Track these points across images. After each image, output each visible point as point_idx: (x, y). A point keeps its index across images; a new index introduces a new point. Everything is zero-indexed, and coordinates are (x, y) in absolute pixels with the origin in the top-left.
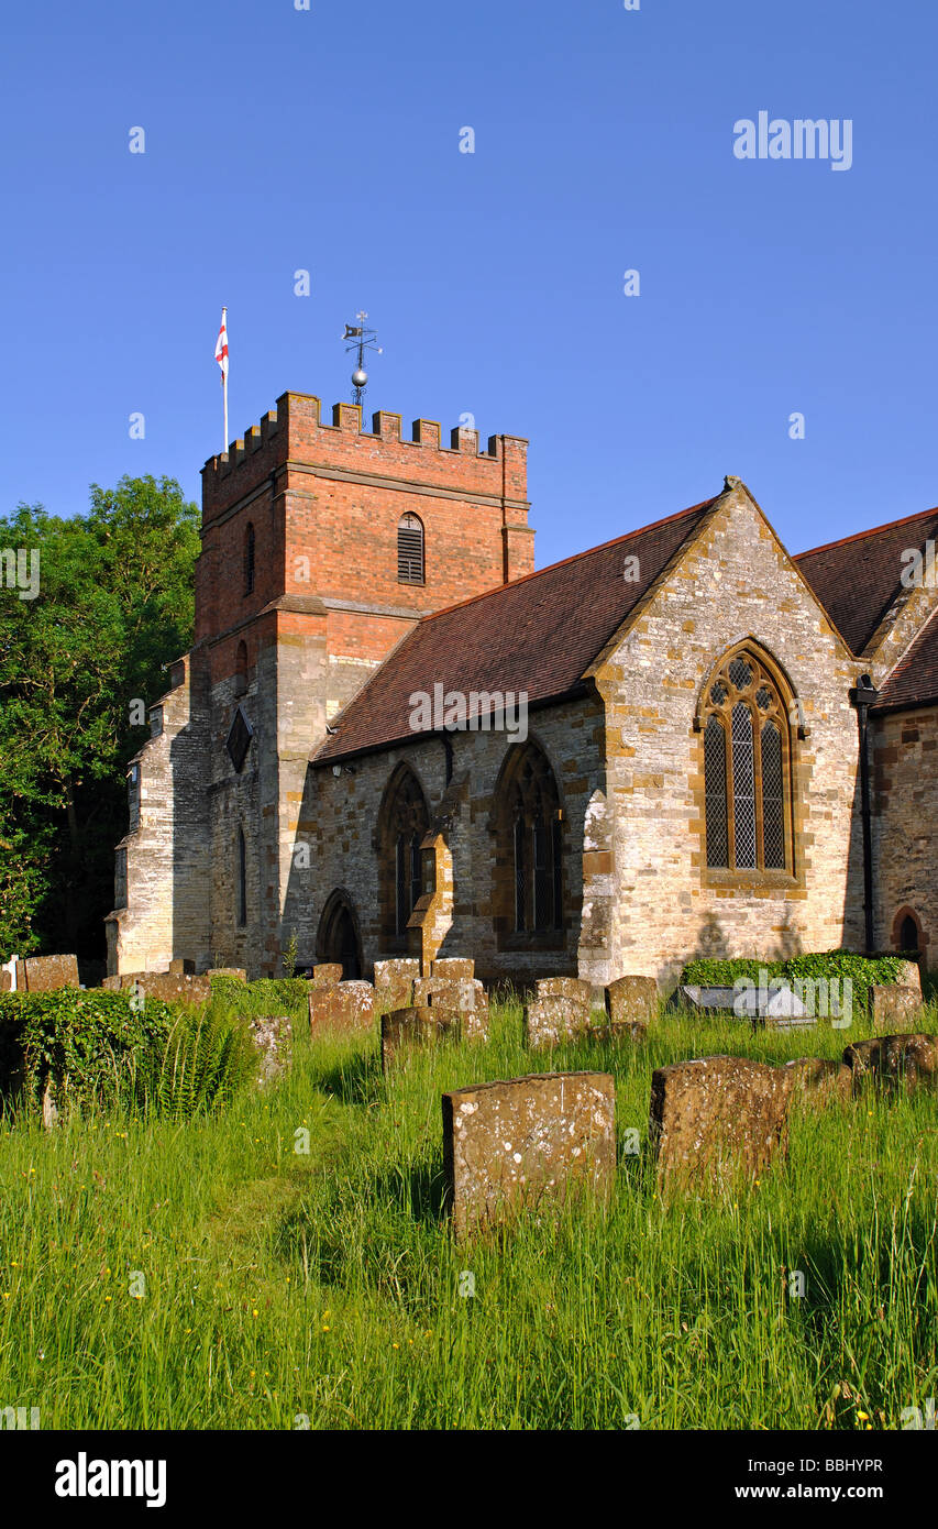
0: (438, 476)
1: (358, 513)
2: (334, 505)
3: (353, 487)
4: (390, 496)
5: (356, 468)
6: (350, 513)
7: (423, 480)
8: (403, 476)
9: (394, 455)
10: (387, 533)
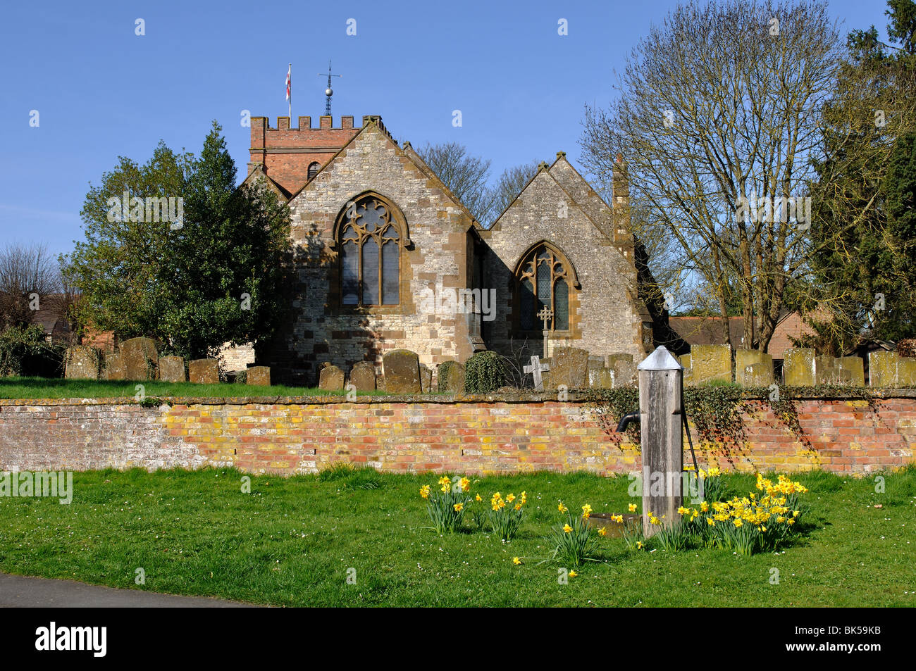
0: (330, 142)
1: (287, 167)
2: (275, 165)
3: (284, 155)
4: (304, 156)
5: (286, 146)
6: (282, 167)
7: (322, 146)
8: (311, 145)
9: (306, 136)
10: (302, 174)
